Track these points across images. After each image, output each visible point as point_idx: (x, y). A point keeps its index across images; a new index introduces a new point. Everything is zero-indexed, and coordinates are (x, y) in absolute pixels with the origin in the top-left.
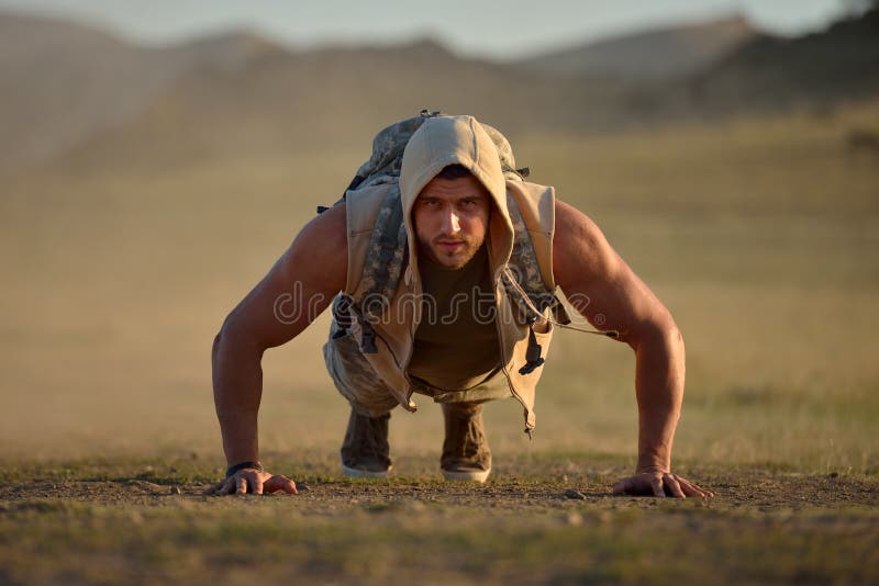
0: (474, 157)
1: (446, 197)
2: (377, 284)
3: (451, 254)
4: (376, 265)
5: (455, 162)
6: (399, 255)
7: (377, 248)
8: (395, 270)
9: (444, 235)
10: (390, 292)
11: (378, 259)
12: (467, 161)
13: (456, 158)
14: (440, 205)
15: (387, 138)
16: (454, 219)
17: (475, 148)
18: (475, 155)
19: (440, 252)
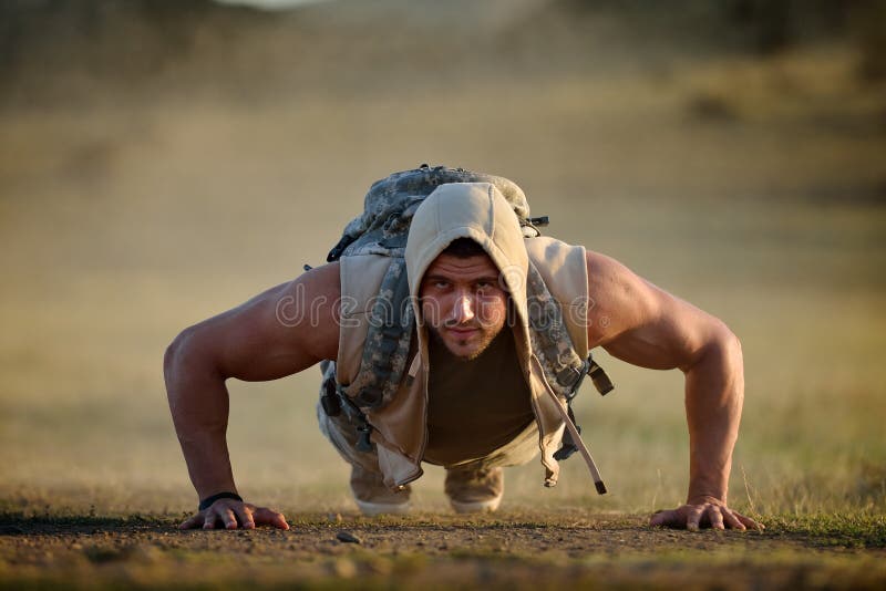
0: (489, 230)
1: (457, 276)
2: (379, 379)
3: (463, 343)
4: (376, 357)
5: (466, 236)
6: (404, 344)
7: (378, 338)
8: (400, 361)
9: (454, 321)
10: (393, 387)
11: (379, 350)
12: (479, 235)
13: (467, 231)
14: (450, 286)
15: (381, 199)
16: (466, 304)
17: (491, 220)
18: (491, 229)
19: (451, 341)
